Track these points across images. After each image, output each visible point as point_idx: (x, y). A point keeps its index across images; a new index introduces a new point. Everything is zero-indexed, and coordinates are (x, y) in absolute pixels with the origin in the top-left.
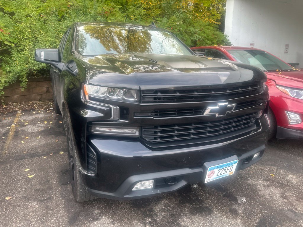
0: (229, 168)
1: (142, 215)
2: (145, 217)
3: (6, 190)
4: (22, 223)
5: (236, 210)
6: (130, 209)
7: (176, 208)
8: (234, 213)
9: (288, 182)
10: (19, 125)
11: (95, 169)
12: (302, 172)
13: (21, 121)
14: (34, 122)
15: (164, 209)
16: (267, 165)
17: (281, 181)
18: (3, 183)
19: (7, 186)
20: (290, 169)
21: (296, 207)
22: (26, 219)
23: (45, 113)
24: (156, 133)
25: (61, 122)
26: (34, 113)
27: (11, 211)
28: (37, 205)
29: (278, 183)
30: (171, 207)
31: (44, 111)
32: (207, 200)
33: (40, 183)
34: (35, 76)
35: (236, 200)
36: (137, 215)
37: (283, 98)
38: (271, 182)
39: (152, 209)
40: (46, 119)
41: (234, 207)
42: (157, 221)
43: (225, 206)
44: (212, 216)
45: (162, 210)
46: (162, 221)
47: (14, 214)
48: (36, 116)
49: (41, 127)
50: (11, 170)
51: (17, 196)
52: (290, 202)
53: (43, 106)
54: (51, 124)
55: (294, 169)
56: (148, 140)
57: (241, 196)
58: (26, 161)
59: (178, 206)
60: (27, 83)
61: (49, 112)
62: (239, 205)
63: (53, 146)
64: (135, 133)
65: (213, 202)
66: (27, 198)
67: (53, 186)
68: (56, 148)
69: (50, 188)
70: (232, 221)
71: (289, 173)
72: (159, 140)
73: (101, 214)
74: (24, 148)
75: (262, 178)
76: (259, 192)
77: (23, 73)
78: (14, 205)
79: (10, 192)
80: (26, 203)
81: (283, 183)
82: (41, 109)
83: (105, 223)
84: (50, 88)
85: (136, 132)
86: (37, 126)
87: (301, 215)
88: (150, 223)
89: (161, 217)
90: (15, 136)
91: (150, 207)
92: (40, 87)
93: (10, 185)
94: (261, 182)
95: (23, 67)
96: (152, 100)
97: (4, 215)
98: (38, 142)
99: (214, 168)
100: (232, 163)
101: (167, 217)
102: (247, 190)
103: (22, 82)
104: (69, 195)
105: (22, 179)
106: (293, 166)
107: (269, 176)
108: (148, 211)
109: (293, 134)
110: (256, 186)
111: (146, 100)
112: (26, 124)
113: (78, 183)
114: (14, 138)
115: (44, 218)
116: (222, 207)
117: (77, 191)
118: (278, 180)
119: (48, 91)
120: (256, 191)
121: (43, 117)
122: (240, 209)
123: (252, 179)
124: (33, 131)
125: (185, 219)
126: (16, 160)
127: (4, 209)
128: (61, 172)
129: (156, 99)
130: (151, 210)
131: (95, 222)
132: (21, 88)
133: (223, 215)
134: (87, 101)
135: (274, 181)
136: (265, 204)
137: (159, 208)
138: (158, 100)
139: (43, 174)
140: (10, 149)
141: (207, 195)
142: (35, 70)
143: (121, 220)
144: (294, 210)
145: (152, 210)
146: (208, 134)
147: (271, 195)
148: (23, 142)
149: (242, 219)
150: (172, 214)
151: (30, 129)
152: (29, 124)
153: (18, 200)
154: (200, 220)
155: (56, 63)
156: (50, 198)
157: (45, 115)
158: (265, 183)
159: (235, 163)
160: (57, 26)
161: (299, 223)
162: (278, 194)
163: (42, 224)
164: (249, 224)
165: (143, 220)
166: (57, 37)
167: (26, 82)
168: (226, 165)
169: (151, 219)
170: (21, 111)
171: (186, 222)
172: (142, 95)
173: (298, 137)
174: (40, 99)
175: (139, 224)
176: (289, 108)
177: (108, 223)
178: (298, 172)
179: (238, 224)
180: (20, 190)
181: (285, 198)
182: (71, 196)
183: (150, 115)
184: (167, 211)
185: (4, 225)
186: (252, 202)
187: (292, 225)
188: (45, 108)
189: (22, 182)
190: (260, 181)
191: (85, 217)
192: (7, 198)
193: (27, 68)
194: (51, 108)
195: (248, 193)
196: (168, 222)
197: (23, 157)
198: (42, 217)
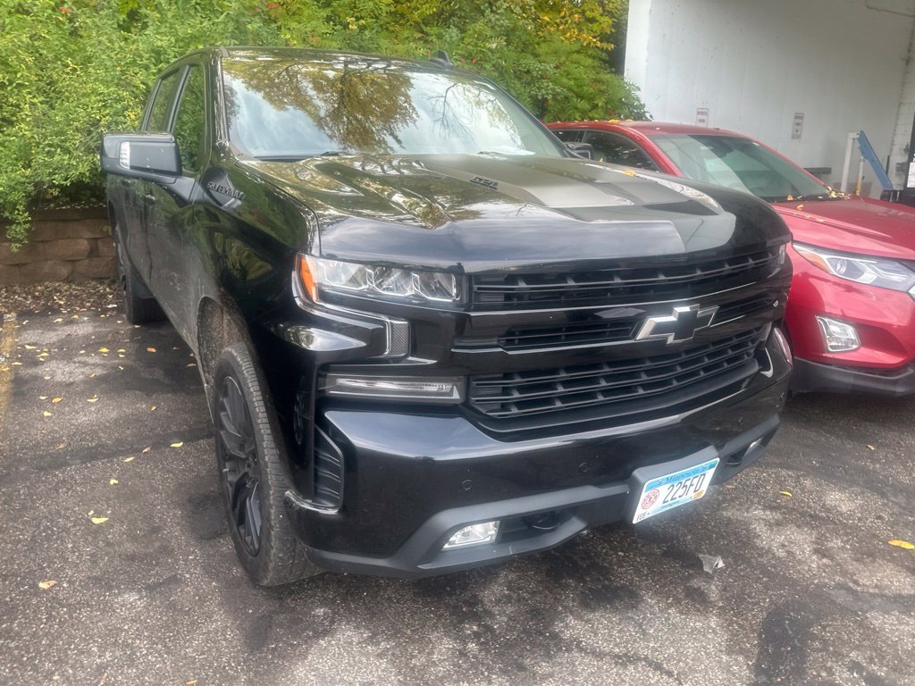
0: (696, 481)
1: (451, 615)
2: (461, 622)
3: (34, 560)
4: (108, 654)
5: (703, 592)
6: (415, 602)
7: (540, 593)
8: (698, 600)
9: (828, 510)
10: (20, 360)
11: (339, 495)
12: (861, 483)
13: (23, 346)
14: (66, 350)
15: (509, 598)
16: (768, 465)
17: (810, 508)
18: (19, 541)
19: (31, 549)
20: (830, 474)
21: (854, 577)
22: (116, 640)
23: (94, 321)
24: (506, 391)
25: (154, 350)
26: (60, 320)
27: (66, 621)
28: (139, 599)
29: (803, 514)
30: (527, 592)
31: (90, 313)
32: (622, 567)
33: (134, 539)
34: (52, 205)
35: (697, 565)
36: (436, 615)
37: (812, 280)
38: (784, 513)
39: (475, 597)
40: (101, 340)
41: (696, 583)
42: (494, 630)
43: (671, 583)
44: (641, 611)
45: (505, 600)
46: (510, 629)
47: (78, 630)
48: (68, 330)
49: (94, 365)
50: (33, 502)
51: (72, 576)
52: (839, 564)
53: (83, 300)
54: (121, 356)
55: (839, 475)
56: (484, 412)
57: (711, 554)
58: (71, 470)
59: (547, 588)
60: (27, 226)
61: (107, 319)
62: (709, 577)
63: (146, 426)
64: (450, 393)
65: (637, 571)
66: (104, 583)
67: (173, 543)
68: (155, 429)
69: (166, 550)
70: (696, 620)
71: (828, 485)
72: (515, 410)
73: (333, 618)
74: (57, 432)
75: (759, 503)
76: (755, 540)
77: (14, 197)
78: (70, 604)
79: (49, 567)
80: (105, 596)
81: (817, 515)
82: (78, 309)
83: (351, 643)
84: (100, 243)
85: (452, 389)
86: (79, 362)
87: (869, 598)
88: (477, 635)
89: (506, 619)
90: (15, 394)
91: (468, 594)
92: (69, 238)
93: (42, 545)
94: (759, 513)
95: (13, 175)
96: (500, 300)
97: (46, 635)
98: (95, 413)
99: (660, 484)
100: (704, 469)
101: (522, 618)
102: (723, 538)
103: (11, 222)
104: (229, 569)
105: (74, 526)
106: (839, 467)
107: (777, 496)
108: (466, 603)
109: (837, 378)
110: (746, 524)
111: (486, 300)
112: (43, 357)
113: (273, 533)
114: (14, 402)
115: (169, 637)
116: (664, 586)
117: (269, 556)
118: (803, 508)
119: (93, 253)
120: (749, 539)
121: (92, 334)
122: (713, 588)
123: (733, 507)
124: (71, 380)
125: (571, 621)
126: (41, 469)
127: (42, 615)
128: (189, 501)
129: (511, 300)
130: (472, 601)
131: (322, 642)
132: (10, 241)
133: (670, 606)
134: (313, 305)
135: (793, 509)
136: (776, 574)
137: (495, 594)
138: (515, 299)
139: (136, 510)
140: (13, 435)
141: (620, 553)
142: (53, 186)
143: (396, 633)
144: (851, 585)
145: (474, 602)
146: (641, 392)
147: (788, 548)
148: (46, 414)
149: (720, 615)
150: (532, 611)
151: (59, 371)
152: (51, 358)
153: (80, 588)
154: (612, 623)
155: (170, 179)
156: (175, 580)
157: (95, 327)
158: (769, 514)
159: (711, 467)
160: (120, 47)
161: (867, 618)
162: (806, 546)
163: (168, 653)
164: (741, 626)
165: (455, 629)
166: (122, 83)
167: (25, 223)
168: (689, 474)
169: (479, 626)
170: (13, 314)
171: (573, 628)
172: (475, 287)
173: (850, 388)
174: (68, 277)
175: (445, 640)
176: (826, 307)
177: (360, 643)
178: (853, 483)
179: (711, 628)
180: (78, 557)
181: (824, 556)
182: (237, 571)
183: (495, 343)
184: (519, 601)
185: (55, 662)
186: (741, 570)
187: (850, 626)
188: (92, 306)
189: (75, 534)
190: (755, 510)
191: (290, 627)
192: (43, 585)
193: (28, 181)
194: (110, 306)
195: (727, 545)
196: (524, 631)
197: (59, 462)
198: (164, 634)
